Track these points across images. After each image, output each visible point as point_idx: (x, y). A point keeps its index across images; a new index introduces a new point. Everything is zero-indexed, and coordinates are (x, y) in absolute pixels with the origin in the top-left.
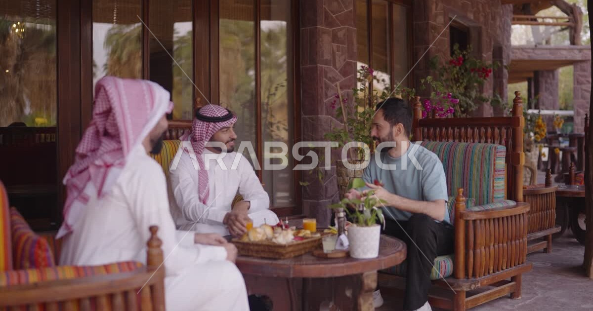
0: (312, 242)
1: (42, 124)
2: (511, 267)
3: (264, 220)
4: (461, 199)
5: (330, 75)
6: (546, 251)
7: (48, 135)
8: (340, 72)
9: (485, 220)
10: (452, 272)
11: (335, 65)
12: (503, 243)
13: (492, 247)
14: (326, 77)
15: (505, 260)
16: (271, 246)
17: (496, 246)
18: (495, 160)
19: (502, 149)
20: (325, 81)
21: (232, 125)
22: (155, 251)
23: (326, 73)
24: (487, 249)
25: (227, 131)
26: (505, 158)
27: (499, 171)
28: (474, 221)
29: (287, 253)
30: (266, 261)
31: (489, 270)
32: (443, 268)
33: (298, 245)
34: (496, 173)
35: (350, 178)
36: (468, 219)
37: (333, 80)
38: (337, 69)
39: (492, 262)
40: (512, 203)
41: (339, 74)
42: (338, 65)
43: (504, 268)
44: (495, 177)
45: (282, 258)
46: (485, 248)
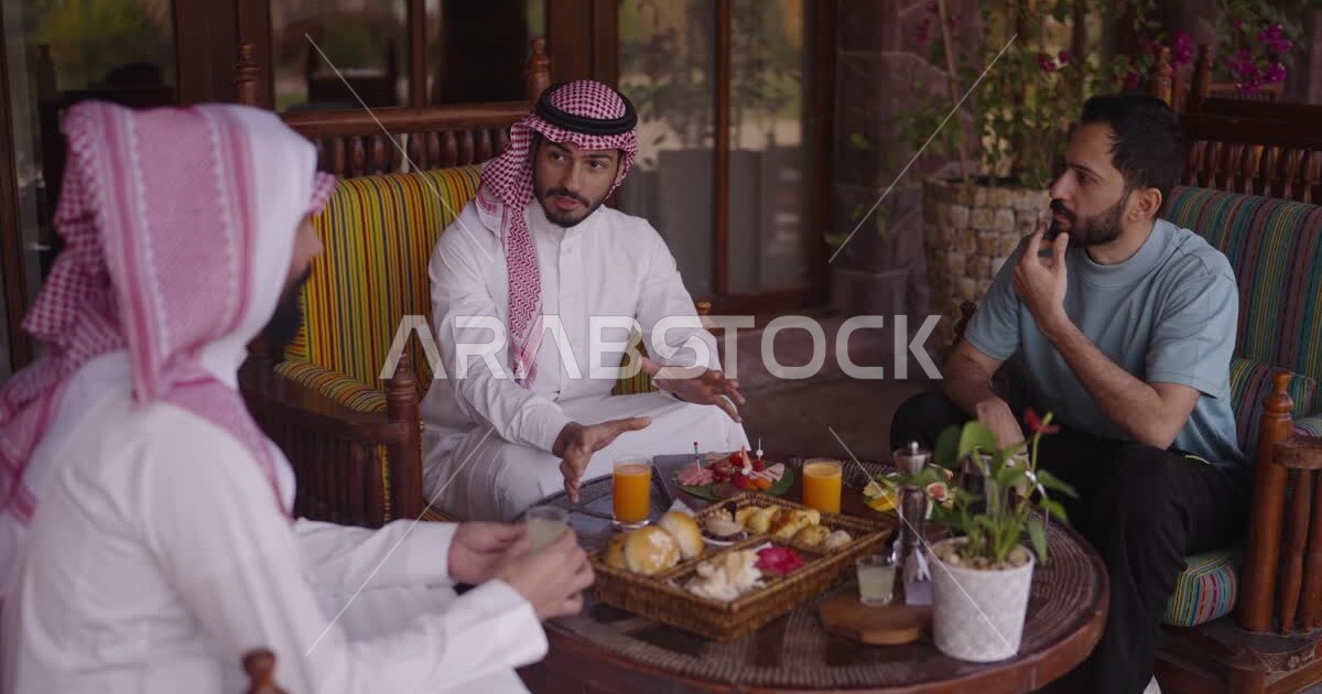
3: (693, 446)
4: (1283, 404)
10: (1231, 609)
28: (1316, 474)
32: (1210, 596)
35: (957, 231)
36: (1300, 466)
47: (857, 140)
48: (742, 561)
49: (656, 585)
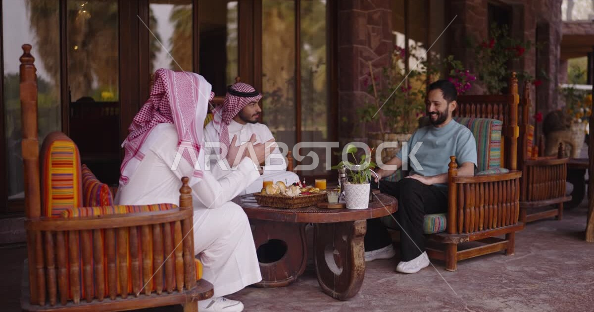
0: (318, 196)
1: (108, 98)
2: (502, 226)
4: (453, 165)
5: (364, 54)
6: (557, 218)
7: (112, 109)
8: (375, 52)
9: (475, 184)
10: (445, 229)
11: (370, 46)
12: (493, 205)
13: (482, 208)
14: (361, 56)
15: (496, 220)
16: (283, 198)
17: (486, 207)
18: (491, 133)
19: (498, 123)
20: (361, 60)
21: (258, 101)
22: (186, 196)
23: (361, 52)
24: (477, 209)
25: (254, 105)
26: (500, 132)
27: (494, 143)
28: (465, 185)
29: (295, 204)
30: (277, 210)
31: (479, 227)
32: (438, 223)
33: (305, 198)
34: (491, 144)
36: (459, 182)
37: (368, 59)
38: (372, 49)
39: (482, 221)
40: (505, 171)
41: (374, 54)
42: (372, 46)
43: (495, 226)
44: (491, 147)
45: (291, 208)
46: (475, 208)
47: (345, 119)
48: (296, 188)
49: (260, 195)
